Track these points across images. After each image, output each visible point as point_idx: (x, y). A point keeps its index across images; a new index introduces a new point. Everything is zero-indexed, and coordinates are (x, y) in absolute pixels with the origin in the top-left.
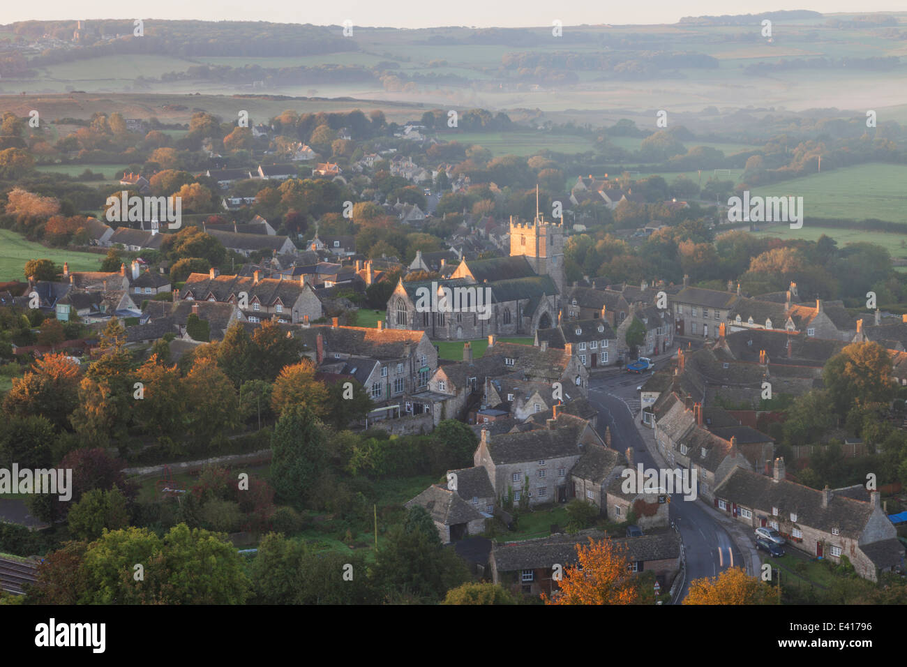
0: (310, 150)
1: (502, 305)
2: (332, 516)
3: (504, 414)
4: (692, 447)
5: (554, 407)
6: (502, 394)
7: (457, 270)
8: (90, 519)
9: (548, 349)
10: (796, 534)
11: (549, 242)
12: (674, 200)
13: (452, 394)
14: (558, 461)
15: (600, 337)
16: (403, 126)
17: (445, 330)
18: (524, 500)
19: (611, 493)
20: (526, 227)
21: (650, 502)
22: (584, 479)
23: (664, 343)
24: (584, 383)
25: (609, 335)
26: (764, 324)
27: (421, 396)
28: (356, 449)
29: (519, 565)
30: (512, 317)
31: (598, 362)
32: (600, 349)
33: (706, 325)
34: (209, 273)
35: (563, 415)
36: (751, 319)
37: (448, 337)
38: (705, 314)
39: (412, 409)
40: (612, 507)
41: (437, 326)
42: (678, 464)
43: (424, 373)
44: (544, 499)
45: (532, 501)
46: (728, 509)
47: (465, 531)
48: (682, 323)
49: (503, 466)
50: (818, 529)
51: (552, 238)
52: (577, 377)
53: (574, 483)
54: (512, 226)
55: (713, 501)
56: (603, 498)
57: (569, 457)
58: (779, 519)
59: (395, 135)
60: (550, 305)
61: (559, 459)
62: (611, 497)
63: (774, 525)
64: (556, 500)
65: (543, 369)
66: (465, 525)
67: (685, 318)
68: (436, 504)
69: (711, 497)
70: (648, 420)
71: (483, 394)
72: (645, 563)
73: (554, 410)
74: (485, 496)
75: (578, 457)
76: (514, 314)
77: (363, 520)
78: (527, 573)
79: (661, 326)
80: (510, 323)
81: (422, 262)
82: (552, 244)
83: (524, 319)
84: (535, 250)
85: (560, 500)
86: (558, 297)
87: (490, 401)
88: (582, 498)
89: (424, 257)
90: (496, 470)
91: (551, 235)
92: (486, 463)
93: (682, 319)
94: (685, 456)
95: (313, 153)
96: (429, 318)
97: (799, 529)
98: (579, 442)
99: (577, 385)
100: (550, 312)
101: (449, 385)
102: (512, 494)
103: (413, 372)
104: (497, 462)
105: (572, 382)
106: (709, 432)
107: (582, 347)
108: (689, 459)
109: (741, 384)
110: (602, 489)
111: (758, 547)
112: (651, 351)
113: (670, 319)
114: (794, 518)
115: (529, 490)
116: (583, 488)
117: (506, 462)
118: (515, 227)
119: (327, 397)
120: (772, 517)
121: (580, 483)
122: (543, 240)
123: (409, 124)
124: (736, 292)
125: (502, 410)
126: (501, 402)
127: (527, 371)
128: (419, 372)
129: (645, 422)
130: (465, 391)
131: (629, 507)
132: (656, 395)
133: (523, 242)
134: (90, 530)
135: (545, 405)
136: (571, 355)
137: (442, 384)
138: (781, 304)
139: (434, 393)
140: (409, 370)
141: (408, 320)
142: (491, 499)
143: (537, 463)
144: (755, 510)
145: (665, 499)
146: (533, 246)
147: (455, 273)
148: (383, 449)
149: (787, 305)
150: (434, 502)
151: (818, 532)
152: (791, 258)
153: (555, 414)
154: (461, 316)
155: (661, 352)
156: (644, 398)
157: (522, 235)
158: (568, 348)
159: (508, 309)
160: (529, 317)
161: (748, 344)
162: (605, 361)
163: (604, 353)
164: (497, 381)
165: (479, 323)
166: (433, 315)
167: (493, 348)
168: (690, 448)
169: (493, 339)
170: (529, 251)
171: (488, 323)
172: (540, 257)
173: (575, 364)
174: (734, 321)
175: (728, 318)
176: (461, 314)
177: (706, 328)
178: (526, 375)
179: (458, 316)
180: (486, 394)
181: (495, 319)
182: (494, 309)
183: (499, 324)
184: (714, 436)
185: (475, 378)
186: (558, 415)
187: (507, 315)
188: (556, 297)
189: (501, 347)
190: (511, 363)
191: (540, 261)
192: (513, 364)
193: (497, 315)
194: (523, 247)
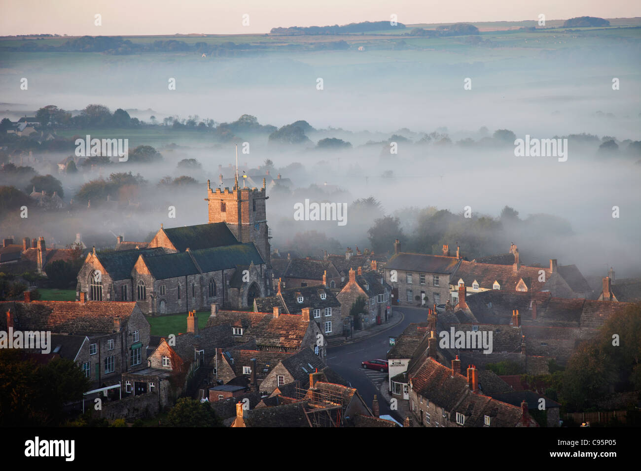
1: (207, 275)
3: (242, 389)
4: (470, 415)
5: (309, 375)
6: (236, 368)
7: (154, 240)
9: (281, 315)
11: (252, 208)
15: (323, 305)
17: (147, 305)
20: (226, 192)
23: (386, 312)
24: (322, 352)
25: (332, 302)
26: (491, 287)
27: (144, 373)
30: (217, 289)
32: (323, 318)
33: (423, 292)
35: (322, 384)
36: (475, 283)
37: (150, 312)
38: (422, 280)
39: (133, 389)
43: (136, 350)
48: (395, 291)
51: (254, 203)
52: (315, 346)
54: (209, 191)
60: (258, 274)
65: (278, 337)
67: (399, 286)
70: (398, 391)
71: (212, 368)
73: (311, 378)
76: (219, 285)
79: (383, 292)
80: (215, 296)
82: (254, 210)
83: (230, 291)
84: (237, 217)
86: (264, 267)
87: (220, 376)
91: (253, 200)
93: (395, 287)
96: (128, 291)
99: (316, 354)
100: (259, 283)
101: (173, 360)
103: (124, 348)
105: (311, 351)
106: (490, 398)
112: (374, 320)
118: (214, 192)
122: (246, 205)
124: (456, 256)
125: (237, 385)
126: (236, 377)
127: (259, 341)
128: (131, 349)
130: (194, 366)
132: (406, 362)
133: (223, 208)
135: (290, 377)
136: (309, 321)
137: (166, 358)
138: (508, 266)
139: (157, 370)
140: (120, 347)
141: (103, 295)
146: (235, 212)
147: (151, 243)
149: (515, 267)
153: (311, 383)
154: (164, 288)
155: (383, 321)
156: (392, 366)
157: (222, 200)
158: (306, 313)
159: (213, 280)
160: (236, 289)
161: (487, 307)
162: (328, 332)
163: (328, 322)
164: (228, 353)
165: (183, 296)
166: (132, 288)
167: (216, 317)
168: (468, 417)
169: (216, 308)
170: (231, 218)
171: (193, 296)
172: (243, 223)
173: (313, 331)
174: (456, 286)
175: (449, 284)
176: (164, 286)
177: (423, 295)
178: (258, 346)
179: (161, 289)
180: (216, 368)
181: (199, 291)
182: (199, 280)
183: (205, 297)
184: (496, 401)
185: (203, 350)
186: (316, 385)
187: (212, 286)
188: (262, 266)
189: (226, 316)
190: (240, 333)
191: (243, 228)
192: (242, 334)
193: (202, 286)
194: (223, 214)
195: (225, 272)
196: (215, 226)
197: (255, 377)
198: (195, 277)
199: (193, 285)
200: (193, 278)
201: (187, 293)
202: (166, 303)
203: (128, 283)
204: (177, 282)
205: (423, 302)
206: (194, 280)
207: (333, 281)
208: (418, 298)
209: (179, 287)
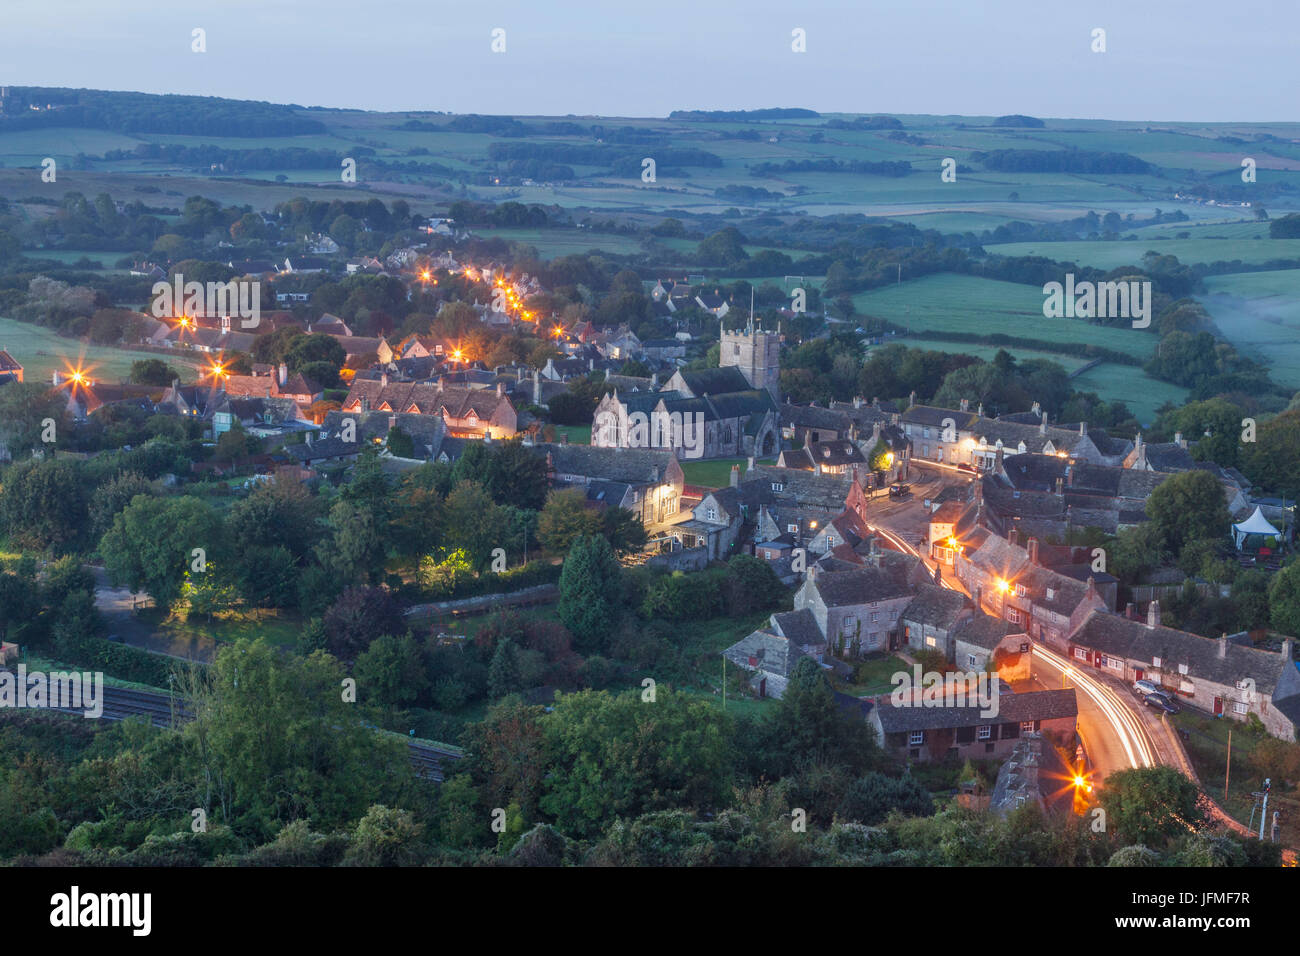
0: (331, 243)
1: (724, 422)
2: (638, 666)
3: (789, 548)
4: (1033, 587)
6: (781, 524)
7: (670, 382)
8: (385, 672)
9: (823, 473)
10: (1185, 687)
11: (766, 352)
12: (783, 309)
13: (724, 523)
14: (890, 603)
16: (427, 219)
18: (855, 646)
19: (961, 640)
20: (740, 335)
21: (1012, 651)
22: (922, 624)
24: (863, 512)
26: (1016, 448)
27: (691, 525)
28: (649, 588)
29: (907, 727)
30: (733, 436)
33: (940, 448)
34: (380, 380)
36: (999, 442)
38: (941, 436)
39: (680, 541)
40: (963, 656)
42: (1009, 606)
44: (876, 645)
45: (862, 648)
46: (1089, 657)
49: (836, 608)
50: (1218, 682)
51: (769, 347)
52: (857, 506)
53: (908, 628)
54: (723, 333)
55: (1067, 650)
56: (951, 644)
57: (902, 599)
58: (1162, 671)
59: (420, 228)
61: (891, 601)
62: (961, 645)
63: (1155, 677)
64: (888, 646)
65: (820, 496)
67: (914, 440)
68: (767, 653)
69: (1064, 645)
70: (942, 555)
71: (755, 524)
72: (1042, 722)
73: (872, 544)
74: (816, 643)
75: (911, 598)
76: (735, 432)
77: (675, 671)
78: (916, 735)
79: (905, 448)
80: (730, 442)
81: (554, 371)
82: (769, 354)
84: (751, 361)
85: (891, 648)
86: (778, 414)
87: (764, 533)
88: (918, 646)
89: (555, 365)
90: (829, 613)
91: (769, 344)
92: (813, 605)
93: (911, 441)
94: (1023, 597)
95: (335, 245)
97: (1191, 682)
98: (909, 581)
99: (858, 515)
100: (774, 431)
101: (721, 515)
102: (843, 640)
104: (828, 603)
105: (855, 512)
106: (1052, 571)
108: (1029, 601)
109: (1036, 515)
110: (948, 635)
111: (1146, 703)
114: (1183, 669)
115: (861, 635)
116: (919, 634)
117: (838, 604)
118: (727, 333)
119: (604, 526)
120: (1152, 668)
121: (916, 628)
123: (434, 216)
124: (977, 413)
125: (785, 542)
126: (781, 534)
127: (800, 498)
128: (667, 498)
129: (936, 557)
130: (739, 521)
131: (989, 657)
132: (949, 527)
133: (737, 351)
134: (385, 685)
135: (840, 538)
136: (852, 481)
137: (711, 512)
138: (1035, 427)
139: (703, 523)
142: (822, 646)
143: (869, 605)
144: (1128, 660)
145: (1027, 648)
146: (749, 355)
147: (666, 385)
148: (679, 589)
149: (1042, 428)
150: (764, 650)
151: (1218, 685)
152: (994, 376)
155: (905, 478)
156: (935, 530)
157: (735, 343)
159: (730, 427)
160: (751, 437)
161: (1021, 471)
164: (772, 510)
167: (754, 472)
168: (1028, 589)
170: (744, 362)
171: (710, 443)
172: (757, 368)
174: (978, 444)
177: (941, 452)
180: (760, 524)
181: (716, 437)
182: (716, 426)
183: (721, 444)
184: (1060, 576)
187: (728, 433)
189: (764, 470)
190: (779, 488)
191: (757, 372)
192: (781, 490)
193: (719, 433)
194: (738, 357)
195: (741, 418)
196: (728, 370)
197: (802, 536)
198: (712, 423)
199: (710, 431)
200: (710, 424)
205: (940, 458)
206: (712, 426)
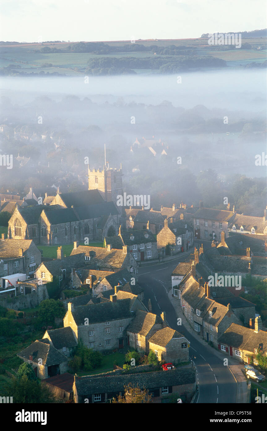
1: (83, 222)
4: (203, 311)
5: (115, 287)
6: (83, 280)
7: (54, 200)
9: (112, 250)
11: (113, 181)
13: (50, 280)
15: (146, 241)
17: (47, 239)
18: (96, 348)
19: (152, 342)
20: (98, 172)
21: (177, 347)
22: (134, 333)
23: (187, 244)
24: (135, 271)
25: (152, 240)
26: (250, 231)
27: (31, 282)
29: (92, 391)
30: (90, 229)
31: (145, 258)
32: (146, 249)
33: (213, 232)
35: (121, 292)
36: (242, 227)
37: (49, 243)
39: (24, 291)
40: (153, 351)
41: (42, 236)
42: (195, 322)
43: (32, 267)
44: (109, 347)
45: (101, 348)
46: (227, 351)
47: (58, 370)
48: (198, 231)
49: (82, 326)
51: (115, 178)
52: (131, 268)
53: (129, 336)
54: (89, 171)
55: (217, 346)
56: (147, 344)
57: (125, 319)
60: (114, 221)
61: (119, 321)
62: (152, 345)
64: (117, 347)
65: (109, 262)
66: (57, 366)
67: (201, 228)
68: (39, 352)
69: (216, 343)
70: (176, 294)
71: (70, 279)
72: (173, 387)
73: (116, 289)
75: (131, 319)
76: (91, 227)
78: (97, 396)
79: (185, 233)
80: (89, 233)
81: (34, 195)
82: (115, 182)
83: (98, 231)
84: (104, 186)
85: (120, 347)
86: (120, 216)
87: (74, 284)
88: (134, 346)
90: (78, 329)
91: (114, 176)
92: (71, 325)
93: (199, 228)
94: (199, 317)
96: (36, 231)
98: (131, 309)
99: (131, 273)
100: (114, 226)
101: (48, 275)
102: (88, 344)
103: (25, 266)
104: (78, 323)
105: (127, 270)
106: (214, 301)
107: (135, 248)
108: (202, 319)
110: (146, 340)
112: (179, 249)
113: (191, 228)
115: (100, 341)
116: (134, 339)
117: (84, 324)
118: (91, 171)
121: (132, 336)
122: (110, 180)
124: (233, 211)
126: (82, 285)
127: (99, 264)
128: (29, 267)
129: (174, 295)
130: (59, 278)
131: (163, 351)
132: (181, 278)
133: (97, 181)
135: (110, 286)
136: (126, 253)
137: (43, 274)
139: (38, 280)
140: (22, 265)
141: (22, 233)
143: (104, 324)
145: (186, 345)
146: (103, 183)
147: (53, 202)
150: (37, 351)
153: (116, 291)
154: (57, 230)
155: (185, 250)
156: (174, 280)
157: (96, 176)
158: (125, 249)
159: (88, 225)
160: (101, 229)
161: (239, 244)
162: (149, 257)
163: (149, 251)
164: (79, 271)
165: (69, 234)
166: (39, 229)
167: (77, 250)
168: (202, 311)
169: (77, 244)
170: (101, 187)
171: (75, 233)
172: (108, 190)
173: (129, 259)
174: (231, 229)
175: (228, 227)
176: (57, 229)
177: (214, 234)
178: (98, 267)
179: (55, 230)
180: (72, 280)
181: (79, 231)
182: (78, 224)
183: (82, 234)
184: (217, 303)
185: (65, 269)
186: (118, 293)
187: (87, 228)
188: (118, 216)
189: (81, 249)
190: (89, 259)
192: (90, 260)
193: (80, 228)
194: (97, 184)
195: (95, 219)
196: (91, 191)
198: (76, 222)
199: (75, 227)
200: (74, 223)
201: (71, 232)
202: (58, 238)
203: (36, 226)
204: (65, 225)
205: (214, 238)
206: (75, 224)
207: (161, 224)
208: (211, 235)
209: (66, 229)
